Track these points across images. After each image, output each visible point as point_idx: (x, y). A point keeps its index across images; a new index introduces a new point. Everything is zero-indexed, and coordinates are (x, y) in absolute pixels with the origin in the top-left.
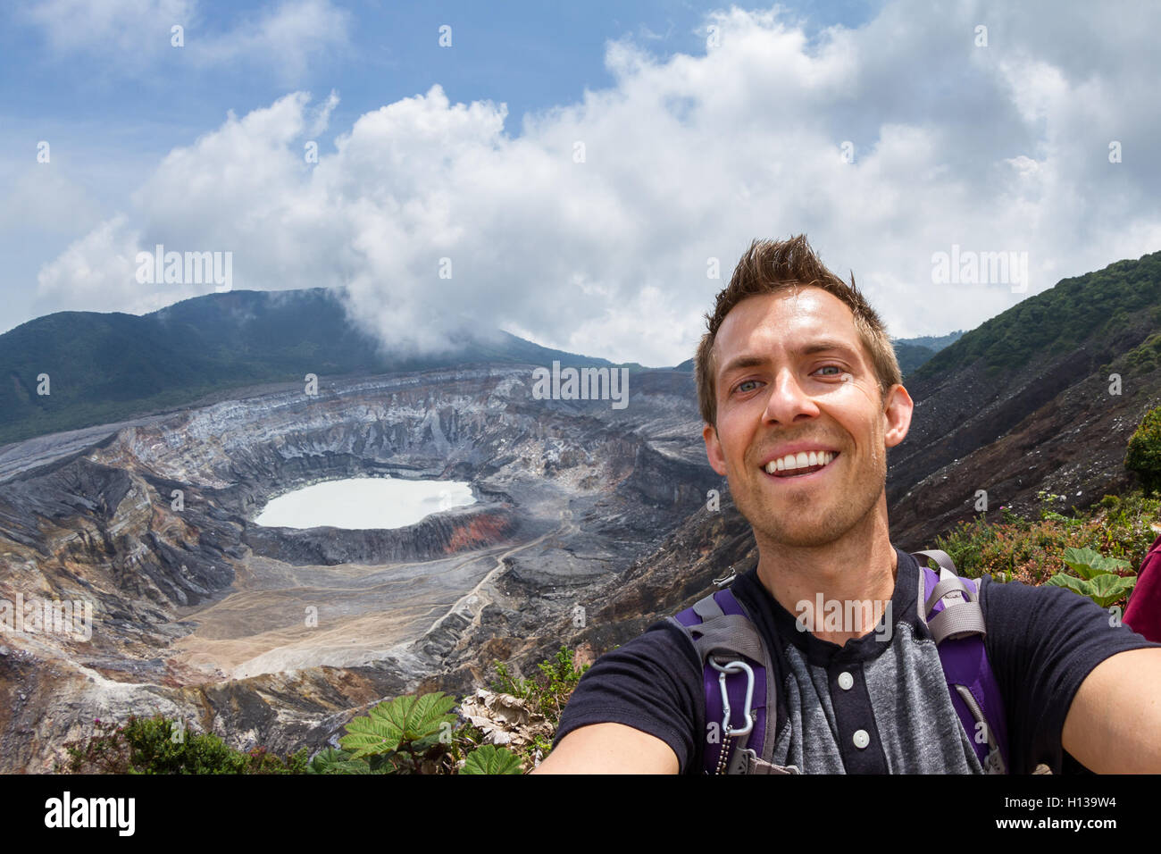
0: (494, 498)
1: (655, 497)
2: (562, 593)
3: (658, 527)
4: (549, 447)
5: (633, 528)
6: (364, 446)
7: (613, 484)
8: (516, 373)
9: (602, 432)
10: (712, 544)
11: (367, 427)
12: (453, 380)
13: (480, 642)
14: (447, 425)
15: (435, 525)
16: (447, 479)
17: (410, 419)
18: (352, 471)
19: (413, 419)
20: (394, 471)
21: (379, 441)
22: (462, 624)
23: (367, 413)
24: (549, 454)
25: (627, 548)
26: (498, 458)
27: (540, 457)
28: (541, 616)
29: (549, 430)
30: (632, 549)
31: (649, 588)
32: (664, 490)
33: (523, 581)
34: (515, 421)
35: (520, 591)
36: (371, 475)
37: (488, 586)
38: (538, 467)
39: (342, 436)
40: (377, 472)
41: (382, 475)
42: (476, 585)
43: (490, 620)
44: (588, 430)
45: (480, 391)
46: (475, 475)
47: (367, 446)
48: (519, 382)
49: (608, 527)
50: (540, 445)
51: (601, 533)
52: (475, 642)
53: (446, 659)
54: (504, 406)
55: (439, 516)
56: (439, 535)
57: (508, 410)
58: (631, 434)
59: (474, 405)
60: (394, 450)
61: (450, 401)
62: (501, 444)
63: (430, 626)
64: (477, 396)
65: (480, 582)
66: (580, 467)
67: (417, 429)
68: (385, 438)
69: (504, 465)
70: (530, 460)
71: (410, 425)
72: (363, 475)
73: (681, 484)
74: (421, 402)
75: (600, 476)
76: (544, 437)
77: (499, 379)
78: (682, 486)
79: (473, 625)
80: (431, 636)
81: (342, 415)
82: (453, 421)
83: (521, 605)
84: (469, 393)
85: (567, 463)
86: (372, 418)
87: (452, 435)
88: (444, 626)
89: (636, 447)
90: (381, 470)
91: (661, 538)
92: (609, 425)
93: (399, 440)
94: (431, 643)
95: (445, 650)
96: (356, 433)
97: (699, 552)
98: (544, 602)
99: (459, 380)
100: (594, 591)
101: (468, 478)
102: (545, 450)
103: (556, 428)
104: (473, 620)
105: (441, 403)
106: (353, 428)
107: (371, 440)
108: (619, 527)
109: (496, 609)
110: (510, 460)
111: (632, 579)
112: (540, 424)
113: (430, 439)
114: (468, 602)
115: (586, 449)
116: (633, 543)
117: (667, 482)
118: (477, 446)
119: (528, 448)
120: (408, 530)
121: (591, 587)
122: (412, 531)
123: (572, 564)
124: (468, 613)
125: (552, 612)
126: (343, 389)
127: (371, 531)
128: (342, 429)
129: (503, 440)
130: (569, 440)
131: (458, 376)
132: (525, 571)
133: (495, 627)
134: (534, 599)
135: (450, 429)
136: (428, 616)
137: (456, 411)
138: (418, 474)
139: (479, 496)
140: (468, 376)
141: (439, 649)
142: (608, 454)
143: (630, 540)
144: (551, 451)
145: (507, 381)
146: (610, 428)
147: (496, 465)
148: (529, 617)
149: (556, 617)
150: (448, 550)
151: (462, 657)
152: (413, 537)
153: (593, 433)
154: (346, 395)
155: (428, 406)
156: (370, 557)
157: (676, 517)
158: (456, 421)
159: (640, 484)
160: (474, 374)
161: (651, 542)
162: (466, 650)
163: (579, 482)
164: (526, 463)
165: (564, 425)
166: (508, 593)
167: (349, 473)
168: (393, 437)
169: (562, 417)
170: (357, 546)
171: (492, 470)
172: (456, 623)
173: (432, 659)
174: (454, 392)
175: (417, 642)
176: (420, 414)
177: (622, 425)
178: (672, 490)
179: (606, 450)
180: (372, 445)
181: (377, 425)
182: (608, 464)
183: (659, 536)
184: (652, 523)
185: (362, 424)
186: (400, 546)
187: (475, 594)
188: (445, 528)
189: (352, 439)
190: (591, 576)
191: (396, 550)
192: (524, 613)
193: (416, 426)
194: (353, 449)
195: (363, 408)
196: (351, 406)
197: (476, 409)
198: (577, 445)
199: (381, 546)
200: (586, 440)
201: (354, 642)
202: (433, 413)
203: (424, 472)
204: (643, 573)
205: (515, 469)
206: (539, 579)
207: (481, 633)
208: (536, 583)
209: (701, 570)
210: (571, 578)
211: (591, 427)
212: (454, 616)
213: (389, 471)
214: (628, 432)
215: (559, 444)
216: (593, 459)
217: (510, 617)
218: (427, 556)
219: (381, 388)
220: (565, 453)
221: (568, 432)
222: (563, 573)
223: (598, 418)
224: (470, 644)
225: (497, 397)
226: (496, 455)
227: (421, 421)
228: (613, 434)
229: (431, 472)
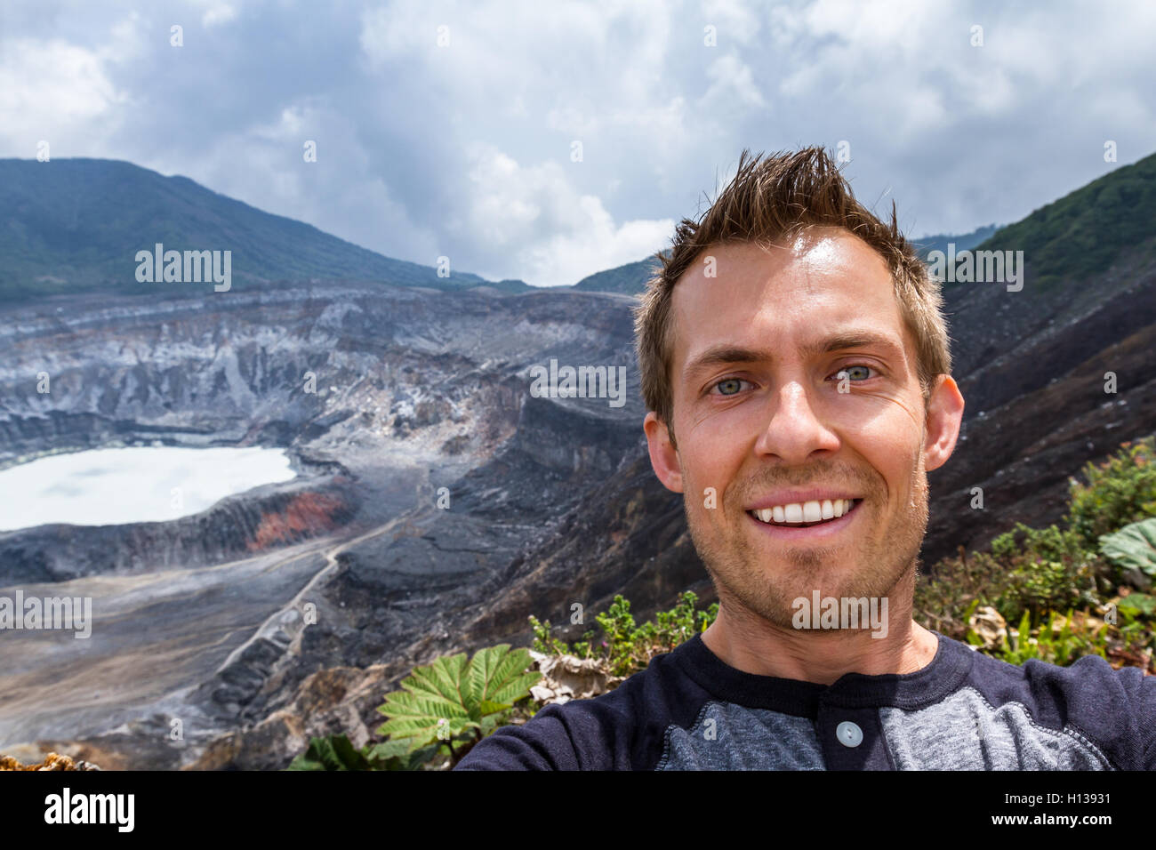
0: (322, 470)
1: (547, 464)
2: (420, 601)
3: (552, 505)
4: (399, 396)
5: (519, 507)
6: (116, 401)
7: (489, 447)
8: (350, 295)
9: (474, 375)
10: (627, 528)
11: (120, 374)
12: (256, 304)
13: (300, 678)
14: (250, 369)
15: (233, 511)
16: (251, 445)
17: (192, 362)
18: (98, 438)
19: (197, 360)
20: (168, 435)
21: (142, 394)
22: (273, 653)
23: (121, 352)
24: (400, 406)
25: (510, 534)
26: (327, 413)
27: (387, 411)
28: (389, 633)
29: (398, 373)
30: (517, 536)
31: (542, 589)
32: (559, 455)
33: (363, 585)
34: (351, 362)
35: (360, 601)
36: (130, 443)
37: (313, 596)
38: (384, 424)
39: (79, 387)
40: (140, 439)
41: (148, 443)
42: (296, 595)
43: (315, 643)
44: (454, 372)
45: (299, 320)
46: (293, 438)
47: (123, 401)
48: (355, 308)
49: (483, 506)
50: (386, 395)
51: (474, 514)
52: (292, 679)
53: (247, 709)
54: (334, 342)
55: (240, 498)
56: (240, 525)
57: (340, 347)
58: (514, 378)
59: (290, 339)
60: (168, 405)
61: (253, 334)
62: (330, 394)
63: (222, 661)
64: (294, 327)
65: (300, 589)
66: (444, 423)
67: (203, 376)
68: (152, 389)
69: (335, 422)
70: (373, 415)
71: (191, 370)
72: (118, 443)
73: (583, 445)
74: (209, 335)
75: (471, 436)
76: (392, 384)
77: (326, 302)
78: (585, 449)
79: (290, 654)
80: (225, 676)
81: (77, 356)
82: (259, 363)
83: (361, 620)
84: (281, 322)
85: (425, 419)
86: (129, 359)
87: (257, 383)
88: (247, 658)
89: (520, 396)
90: (146, 435)
91: (556, 520)
92: (484, 367)
93: (176, 392)
94: (224, 686)
95: (246, 694)
96: (103, 382)
97: (609, 538)
98: (394, 614)
99: (268, 305)
100: (465, 595)
101: (283, 442)
102: (394, 401)
103: (408, 371)
104: (291, 645)
105: (239, 337)
106: (95, 376)
107: (129, 392)
108: (498, 506)
109: (325, 627)
110: (344, 416)
111: (518, 577)
112: (387, 366)
113: (224, 389)
114: (284, 619)
115: (452, 398)
116: (519, 527)
117: (564, 443)
118: (295, 397)
119: (369, 400)
120: (191, 521)
121: (460, 590)
122: (197, 521)
123: (433, 559)
124: (282, 636)
125: (405, 627)
126: (77, 317)
127: (130, 526)
128: (78, 379)
129: (333, 389)
130: (429, 387)
131: (264, 298)
132: (367, 571)
133: (323, 654)
134: (380, 611)
135: (255, 374)
136: (220, 645)
137: (263, 349)
138: (206, 439)
139: (300, 467)
140: (280, 299)
141: (237, 694)
142: (483, 405)
143: (514, 524)
144: (403, 403)
145: (338, 305)
146: (484, 371)
147: (324, 423)
148: (372, 637)
149: (411, 635)
150: (254, 547)
151: (271, 703)
152: (198, 531)
153: (461, 377)
154: (82, 326)
155: (219, 341)
156: (129, 564)
157: (576, 491)
158: (264, 362)
159: (526, 447)
160: (288, 296)
161: (543, 525)
162: (278, 692)
163: (442, 445)
164: (367, 419)
165: (420, 367)
166: (343, 604)
167: (92, 442)
168: (165, 387)
169: (418, 356)
170: (107, 550)
171: (319, 430)
172: (264, 653)
173: (225, 710)
174: (259, 321)
175: (202, 687)
176: (207, 352)
177: (501, 366)
178: (571, 453)
179: (479, 399)
180: (130, 400)
181: (139, 370)
182: (482, 420)
183: (553, 518)
184: (543, 499)
185: (112, 370)
186: (179, 544)
187: (294, 608)
188: (250, 516)
189: (97, 392)
190: (460, 575)
191: (172, 550)
192: (365, 632)
193: (201, 371)
194: (99, 406)
195: (114, 345)
196: (93, 342)
197: (292, 345)
198: (439, 393)
199: (148, 545)
200: (452, 386)
201: (97, 697)
202: (228, 352)
203: (216, 437)
204: (532, 569)
205: (352, 428)
206: (388, 581)
207: (301, 665)
208: (383, 587)
209: (612, 564)
210: (432, 578)
211: (458, 369)
212: (263, 642)
213: (159, 436)
214: (509, 375)
215: (414, 392)
216: (461, 413)
217: (346, 638)
218: (220, 556)
219: (143, 318)
220: (423, 405)
221: (426, 376)
222: (420, 571)
223: (468, 356)
224: (284, 682)
225: (322, 329)
226: (322, 412)
227: (210, 363)
228: (488, 378)
229: (228, 435)
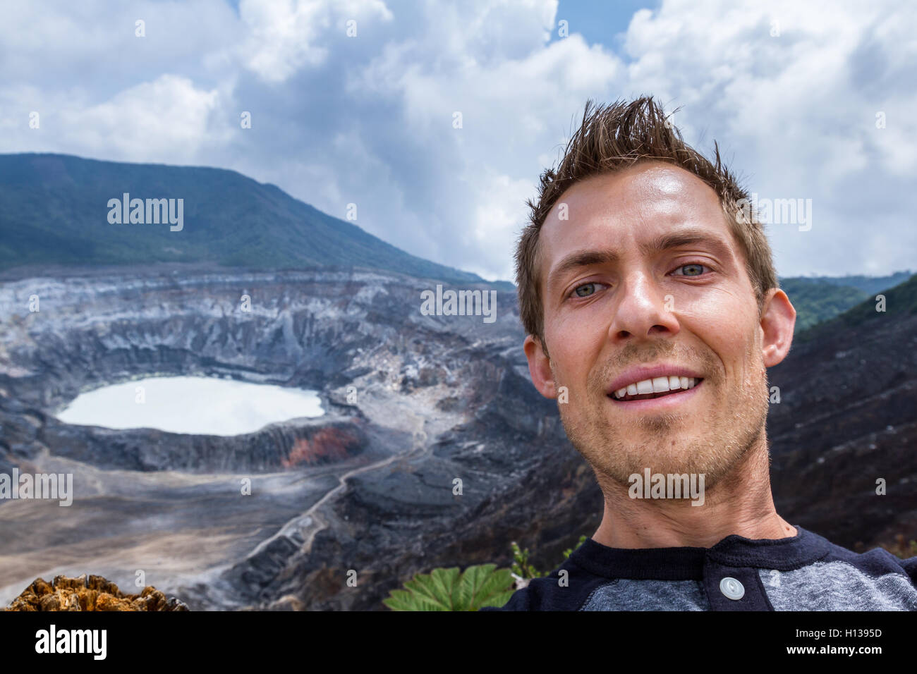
0: (344, 411)
1: (517, 427)
2: (406, 524)
3: (518, 460)
4: (408, 361)
5: (490, 459)
6: (204, 342)
7: (473, 408)
8: (380, 280)
9: (467, 351)
10: (576, 486)
11: (210, 323)
12: (312, 281)
13: (308, 571)
14: (301, 329)
15: (275, 435)
16: (294, 386)
17: (260, 320)
18: (188, 369)
19: (264, 318)
20: (236, 372)
21: (222, 339)
22: (290, 549)
23: (212, 307)
24: (408, 369)
25: (481, 480)
26: (353, 368)
27: (397, 372)
28: (380, 546)
29: (410, 343)
30: (487, 482)
31: (502, 528)
32: (527, 421)
33: (364, 505)
34: (375, 331)
35: (360, 517)
36: (209, 374)
37: (325, 508)
38: (394, 381)
39: (180, 330)
40: (217, 372)
41: (222, 376)
42: (312, 506)
43: (322, 546)
44: (451, 347)
45: (341, 295)
46: (325, 385)
47: (209, 343)
48: (383, 290)
49: (463, 454)
50: (398, 360)
51: (456, 460)
52: (302, 571)
53: (266, 590)
54: (365, 314)
55: (281, 425)
56: (279, 446)
57: (369, 319)
58: (497, 357)
59: (333, 309)
60: (239, 350)
61: (306, 303)
62: (357, 354)
63: (252, 549)
64: (336, 301)
65: (316, 501)
66: (440, 386)
67: (267, 330)
68: (230, 336)
69: (358, 376)
70: (387, 373)
71: (259, 325)
72: (201, 373)
73: (547, 415)
74: (275, 301)
75: (460, 398)
76: (404, 351)
77: (362, 284)
78: (548, 418)
79: (303, 551)
80: (253, 561)
81: (182, 307)
82: (308, 325)
83: (359, 533)
84: (328, 297)
85: (425, 381)
86: (217, 313)
87: (305, 341)
88: (270, 549)
89: (501, 371)
90: (222, 370)
91: (519, 473)
92: (475, 345)
93: (246, 340)
94: (251, 569)
95: (266, 578)
96: (197, 328)
97: (560, 493)
98: (384, 532)
99: (320, 282)
100: (441, 524)
101: (318, 387)
102: (404, 365)
103: (417, 342)
104: (305, 544)
105: (296, 305)
106: (194, 322)
107: (214, 337)
108: (475, 456)
109: (331, 534)
110: (365, 371)
111: (485, 514)
112: (401, 337)
113: (280, 341)
114: (301, 523)
115: (448, 367)
116: (489, 474)
117: (532, 412)
118: (331, 354)
119: (385, 361)
120: (244, 438)
121: (437, 519)
122: (249, 439)
123: (420, 492)
124: (299, 536)
125: (392, 542)
126: (186, 279)
127: (201, 436)
128: (181, 324)
129: (360, 350)
130: (431, 356)
131: (318, 277)
132: (367, 494)
133: (326, 555)
134: (375, 527)
135: (304, 332)
136: (253, 537)
137: (313, 315)
138: (263, 377)
139: (328, 407)
140: (329, 279)
141: (260, 577)
142: (471, 375)
143: (485, 471)
144: (410, 367)
145: (370, 287)
146: (475, 348)
147: (350, 376)
148: (366, 548)
149: (396, 550)
150: (286, 464)
151: (284, 588)
152: (248, 446)
153: (458, 351)
154: (189, 286)
155: (282, 306)
156: (196, 465)
157: (537, 452)
158: (311, 324)
159: (502, 411)
160: (335, 277)
161: (508, 476)
162: (290, 580)
163: (436, 402)
164: (382, 376)
165: (427, 340)
166: (347, 518)
167: (184, 371)
168: (239, 336)
169: (426, 331)
170: (182, 452)
171: (346, 381)
172: (283, 548)
173: (249, 589)
174: (311, 294)
175: (235, 567)
176: (272, 314)
177: (488, 346)
178: (536, 421)
179: (469, 370)
180: (214, 343)
181: (223, 322)
182: (469, 387)
183: (517, 471)
184: (511, 455)
185: (205, 319)
186: (233, 455)
187: (310, 516)
188: (287, 439)
189: (192, 334)
190: (439, 507)
191: (227, 459)
192: (361, 542)
193: (266, 326)
194: (192, 345)
195: (208, 301)
196: (194, 298)
197: (333, 313)
198: (438, 362)
199: (211, 453)
200: (449, 358)
201: (159, 564)
202: (287, 314)
203: (270, 377)
204: (496, 510)
205: (370, 381)
206: (382, 504)
207: (310, 562)
208: (379, 509)
209: (561, 515)
210: (417, 506)
211: (455, 345)
212: (283, 539)
213: (230, 371)
214: (494, 354)
215: (420, 359)
216: (454, 379)
217: (346, 545)
218: (261, 468)
219: (231, 284)
220: (425, 370)
221: (430, 348)
222: (407, 499)
223: (465, 335)
224: (296, 573)
225: (357, 304)
226: (350, 365)
227: (273, 321)
228: (477, 354)
229: (278, 377)
